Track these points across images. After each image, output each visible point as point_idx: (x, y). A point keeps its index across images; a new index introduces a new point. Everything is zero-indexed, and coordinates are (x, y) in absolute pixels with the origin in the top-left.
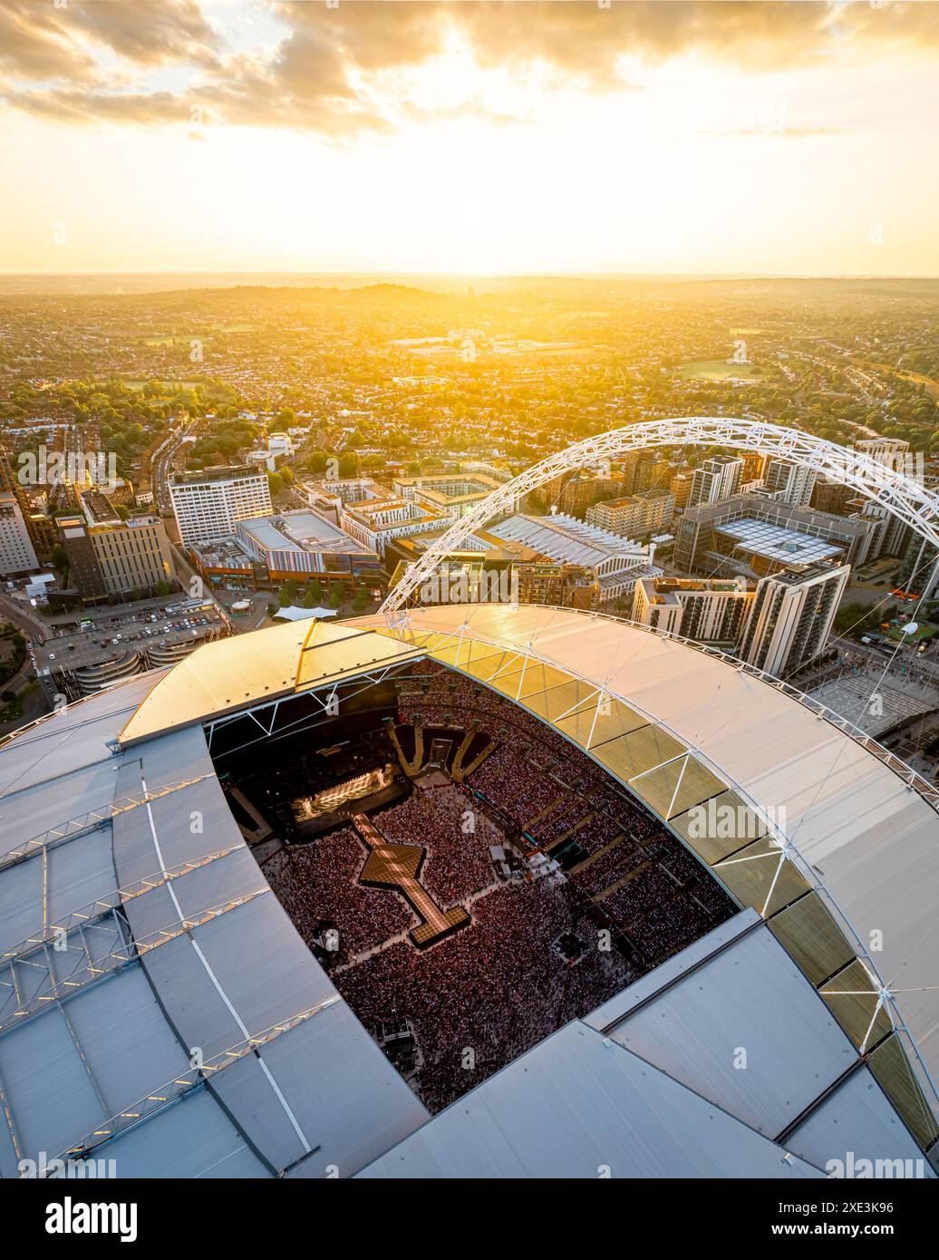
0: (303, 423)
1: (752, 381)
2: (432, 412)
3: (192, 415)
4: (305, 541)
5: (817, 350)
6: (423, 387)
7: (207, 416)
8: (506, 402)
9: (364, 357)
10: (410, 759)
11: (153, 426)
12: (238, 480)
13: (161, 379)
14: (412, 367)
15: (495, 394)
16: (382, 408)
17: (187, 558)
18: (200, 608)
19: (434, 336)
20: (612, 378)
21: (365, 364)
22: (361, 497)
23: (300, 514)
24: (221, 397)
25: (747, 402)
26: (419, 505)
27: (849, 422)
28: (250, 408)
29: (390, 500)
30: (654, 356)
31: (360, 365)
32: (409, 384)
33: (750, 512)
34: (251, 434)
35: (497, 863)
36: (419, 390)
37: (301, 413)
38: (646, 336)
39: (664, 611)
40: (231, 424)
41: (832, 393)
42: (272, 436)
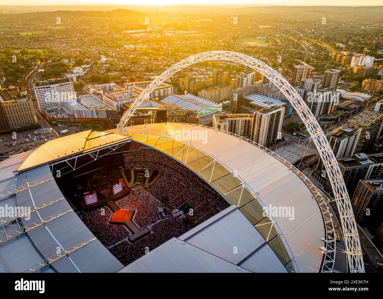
0: (87, 63)
1: (265, 45)
2: (140, 58)
3: (42, 61)
4: (89, 106)
5: (290, 34)
6: (136, 49)
7: (48, 62)
8: (170, 54)
9: (112, 38)
10: (129, 181)
11: (25, 66)
12: (61, 84)
13: (28, 48)
14: (132, 41)
15: (166, 51)
16: (120, 57)
17: (42, 115)
18: (48, 131)
19: (142, 29)
20: (212, 44)
21: (113, 40)
22: (111, 90)
23: (87, 97)
24: (53, 54)
25: (262, 53)
26: (133, 92)
27: (299, 60)
28: (65, 58)
29: (122, 91)
30: (229, 36)
31: (111, 41)
32: (131, 48)
33: (256, 91)
34: (66, 68)
35: (161, 213)
36: (135, 50)
37: (86, 60)
38: (226, 28)
39: (222, 125)
40: (58, 64)
41: (294, 50)
42: (75, 68)
